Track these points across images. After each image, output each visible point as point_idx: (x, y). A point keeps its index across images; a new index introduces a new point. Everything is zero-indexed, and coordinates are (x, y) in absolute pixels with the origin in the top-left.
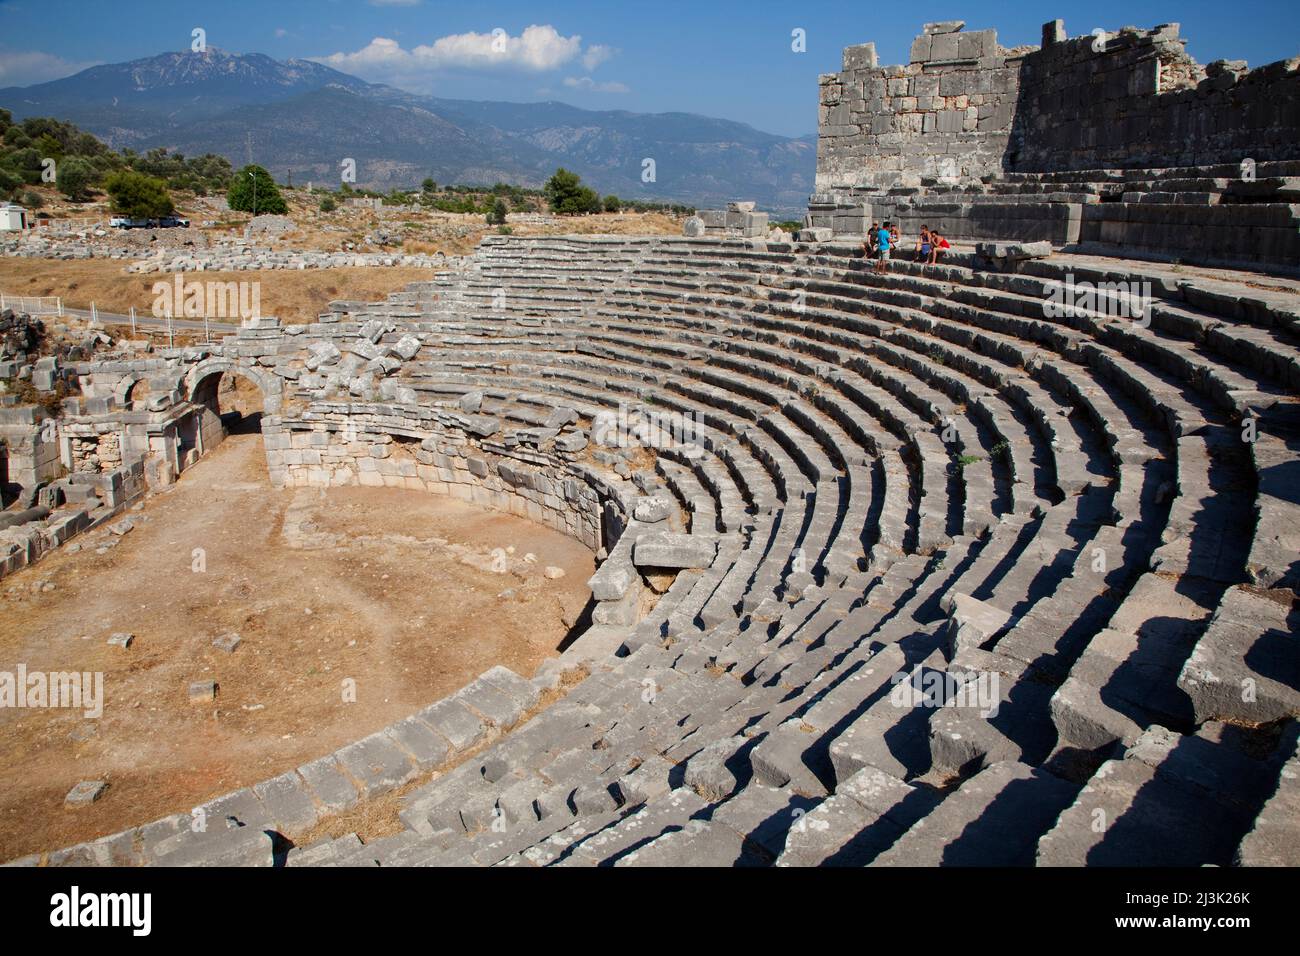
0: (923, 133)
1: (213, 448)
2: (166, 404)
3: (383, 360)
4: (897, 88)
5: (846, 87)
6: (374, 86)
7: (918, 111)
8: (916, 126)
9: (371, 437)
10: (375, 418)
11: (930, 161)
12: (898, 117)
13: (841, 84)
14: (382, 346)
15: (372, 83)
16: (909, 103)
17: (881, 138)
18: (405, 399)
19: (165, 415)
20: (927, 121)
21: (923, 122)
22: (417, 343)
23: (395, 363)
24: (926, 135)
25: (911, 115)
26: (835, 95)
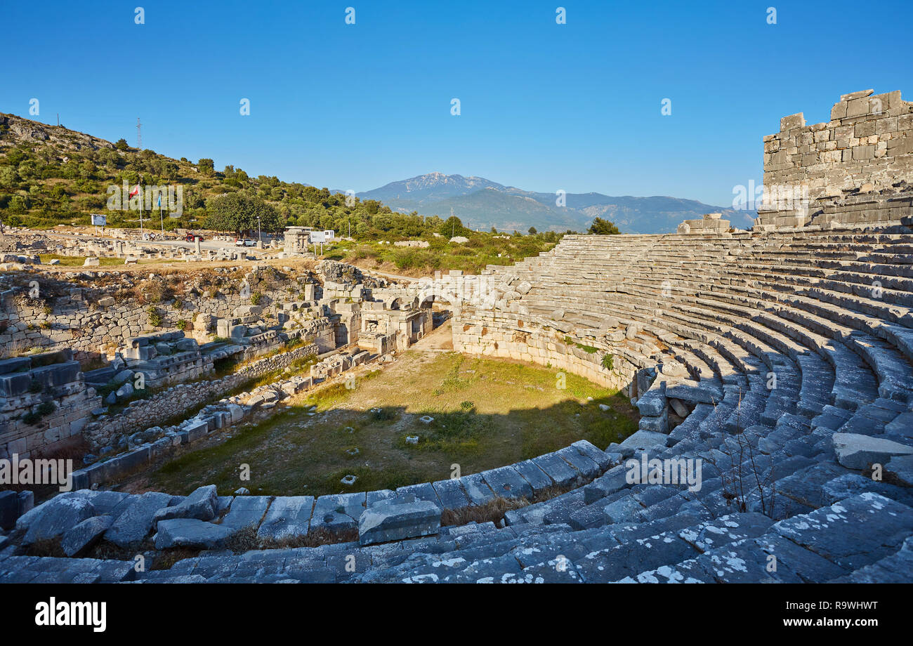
0: (842, 161)
1: (428, 333)
2: (409, 308)
3: (513, 293)
4: (821, 137)
5: (783, 141)
6: (507, 188)
7: (837, 149)
8: (836, 158)
9: (504, 331)
10: (507, 321)
11: (848, 179)
12: (823, 154)
13: (780, 139)
14: (512, 287)
15: (506, 186)
16: (831, 145)
17: (809, 169)
18: (523, 312)
19: (408, 313)
20: (845, 154)
21: (842, 156)
22: (530, 286)
23: (519, 295)
24: (844, 163)
25: (832, 152)
26: (775, 147)
